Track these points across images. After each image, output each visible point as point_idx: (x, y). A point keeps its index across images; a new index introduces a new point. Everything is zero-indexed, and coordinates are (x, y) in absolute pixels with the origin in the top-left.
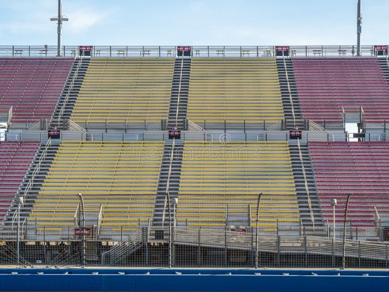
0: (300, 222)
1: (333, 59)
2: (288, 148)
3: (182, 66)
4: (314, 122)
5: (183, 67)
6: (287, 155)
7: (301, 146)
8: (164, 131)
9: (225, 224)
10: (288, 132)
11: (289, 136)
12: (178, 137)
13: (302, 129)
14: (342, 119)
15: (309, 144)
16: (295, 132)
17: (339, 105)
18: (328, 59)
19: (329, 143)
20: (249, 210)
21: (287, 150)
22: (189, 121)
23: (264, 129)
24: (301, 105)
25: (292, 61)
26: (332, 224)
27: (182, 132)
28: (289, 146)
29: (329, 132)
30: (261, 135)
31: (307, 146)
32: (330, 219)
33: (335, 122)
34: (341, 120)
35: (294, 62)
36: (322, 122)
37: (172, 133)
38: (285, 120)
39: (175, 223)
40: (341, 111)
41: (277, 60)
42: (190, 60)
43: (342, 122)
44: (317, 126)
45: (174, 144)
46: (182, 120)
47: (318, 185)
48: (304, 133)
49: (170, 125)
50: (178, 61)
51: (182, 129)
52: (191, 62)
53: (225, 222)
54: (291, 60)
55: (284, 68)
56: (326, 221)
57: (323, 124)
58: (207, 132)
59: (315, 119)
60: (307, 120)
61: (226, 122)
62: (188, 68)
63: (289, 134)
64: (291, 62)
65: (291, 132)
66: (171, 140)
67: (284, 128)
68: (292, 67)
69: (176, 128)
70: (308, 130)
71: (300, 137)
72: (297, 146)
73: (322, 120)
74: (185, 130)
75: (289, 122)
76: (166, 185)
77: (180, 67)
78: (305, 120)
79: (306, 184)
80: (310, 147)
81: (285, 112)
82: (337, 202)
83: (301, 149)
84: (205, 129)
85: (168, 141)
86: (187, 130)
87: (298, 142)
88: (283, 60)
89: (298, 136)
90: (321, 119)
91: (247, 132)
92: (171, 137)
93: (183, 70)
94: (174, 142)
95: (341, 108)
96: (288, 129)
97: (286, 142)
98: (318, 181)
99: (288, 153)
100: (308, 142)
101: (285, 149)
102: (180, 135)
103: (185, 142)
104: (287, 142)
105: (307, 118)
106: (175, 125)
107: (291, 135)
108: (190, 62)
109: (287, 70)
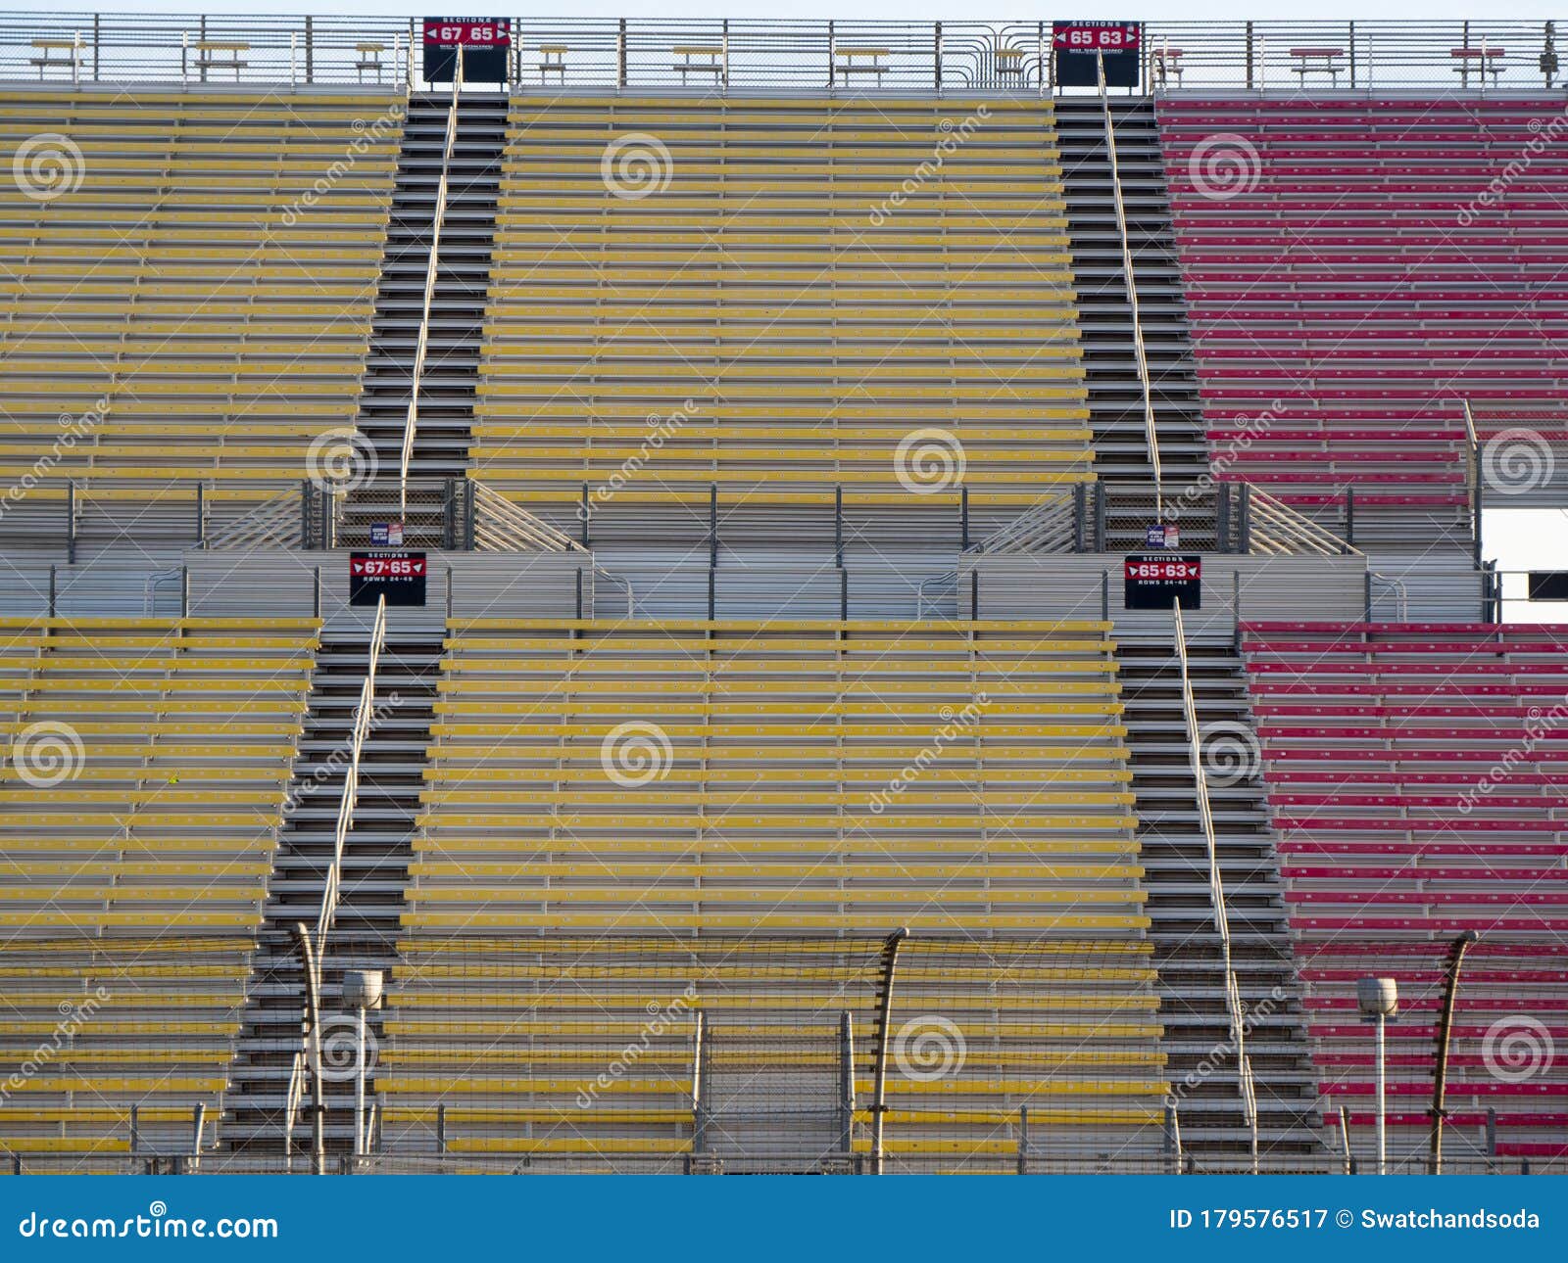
0: (1169, 1126)
1: (1419, 106)
2: (1114, 665)
3: (451, 144)
4: (1287, 500)
5: (458, 154)
6: (1099, 710)
7: (1192, 651)
8: (317, 556)
9: (687, 1144)
10: (1115, 562)
11: (1118, 591)
12: (409, 592)
13: (1207, 545)
14: (1458, 479)
15: (1245, 638)
16: (1162, 564)
17: (1449, 394)
18: (1387, 106)
19: (1373, 634)
20: (845, 1055)
21: (1103, 677)
22: (484, 492)
23: (966, 544)
24: (1207, 394)
25: (1155, 116)
26: (1367, 1137)
27: (437, 561)
28: (1123, 652)
29: (1377, 564)
30: (941, 584)
31: (1232, 652)
32: (1358, 1106)
33: (1420, 503)
34: (1454, 490)
35: (1169, 121)
36: (1331, 500)
37: (369, 567)
38: (1097, 487)
39: (363, 1134)
40: (1461, 435)
41: (1058, 109)
42: (504, 105)
43: (1461, 502)
44: (1300, 525)
45: (379, 636)
46: (437, 485)
47: (1293, 897)
48: (1214, 570)
49: (359, 519)
50: (423, 113)
51: (436, 541)
52: (511, 116)
53: (689, 1129)
54: (1149, 109)
55: (1103, 158)
56: (1332, 1119)
57: (1341, 513)
58: (597, 561)
59: (1287, 479)
60: (1234, 488)
61: (721, 498)
62: (490, 154)
63: (1117, 576)
64: (1151, 125)
65: (1133, 561)
66: (362, 611)
67: (1087, 536)
68: (1155, 157)
69: (396, 537)
70: (1243, 548)
71: (1191, 595)
72: (1169, 651)
73: (1338, 490)
74: (453, 547)
75: (1118, 500)
76: (319, 895)
77: (439, 154)
78: (1225, 491)
79: (1217, 887)
80: (1249, 657)
81: (1099, 437)
82: (1403, 1003)
83: (1193, 672)
84: (586, 543)
85: (340, 618)
86: (469, 545)
87: (1177, 626)
88: (1099, 109)
89: (1176, 590)
90: (1328, 479)
91: (853, 560)
92: (363, 593)
93: (453, 171)
94: (381, 623)
95: (1459, 415)
96: (1116, 545)
97: (1094, 624)
98: (1294, 873)
99: (1107, 698)
100: (1239, 629)
101: (1096, 667)
102: (420, 579)
103: (453, 623)
104: (1108, 627)
105: (1239, 477)
106: (396, 517)
107: (1131, 582)
108: (504, 122)
109: (1122, 175)
